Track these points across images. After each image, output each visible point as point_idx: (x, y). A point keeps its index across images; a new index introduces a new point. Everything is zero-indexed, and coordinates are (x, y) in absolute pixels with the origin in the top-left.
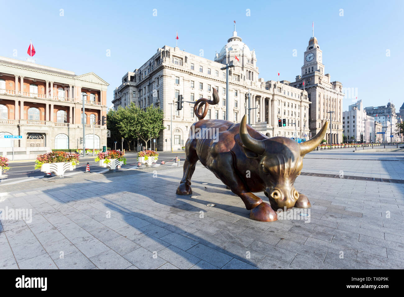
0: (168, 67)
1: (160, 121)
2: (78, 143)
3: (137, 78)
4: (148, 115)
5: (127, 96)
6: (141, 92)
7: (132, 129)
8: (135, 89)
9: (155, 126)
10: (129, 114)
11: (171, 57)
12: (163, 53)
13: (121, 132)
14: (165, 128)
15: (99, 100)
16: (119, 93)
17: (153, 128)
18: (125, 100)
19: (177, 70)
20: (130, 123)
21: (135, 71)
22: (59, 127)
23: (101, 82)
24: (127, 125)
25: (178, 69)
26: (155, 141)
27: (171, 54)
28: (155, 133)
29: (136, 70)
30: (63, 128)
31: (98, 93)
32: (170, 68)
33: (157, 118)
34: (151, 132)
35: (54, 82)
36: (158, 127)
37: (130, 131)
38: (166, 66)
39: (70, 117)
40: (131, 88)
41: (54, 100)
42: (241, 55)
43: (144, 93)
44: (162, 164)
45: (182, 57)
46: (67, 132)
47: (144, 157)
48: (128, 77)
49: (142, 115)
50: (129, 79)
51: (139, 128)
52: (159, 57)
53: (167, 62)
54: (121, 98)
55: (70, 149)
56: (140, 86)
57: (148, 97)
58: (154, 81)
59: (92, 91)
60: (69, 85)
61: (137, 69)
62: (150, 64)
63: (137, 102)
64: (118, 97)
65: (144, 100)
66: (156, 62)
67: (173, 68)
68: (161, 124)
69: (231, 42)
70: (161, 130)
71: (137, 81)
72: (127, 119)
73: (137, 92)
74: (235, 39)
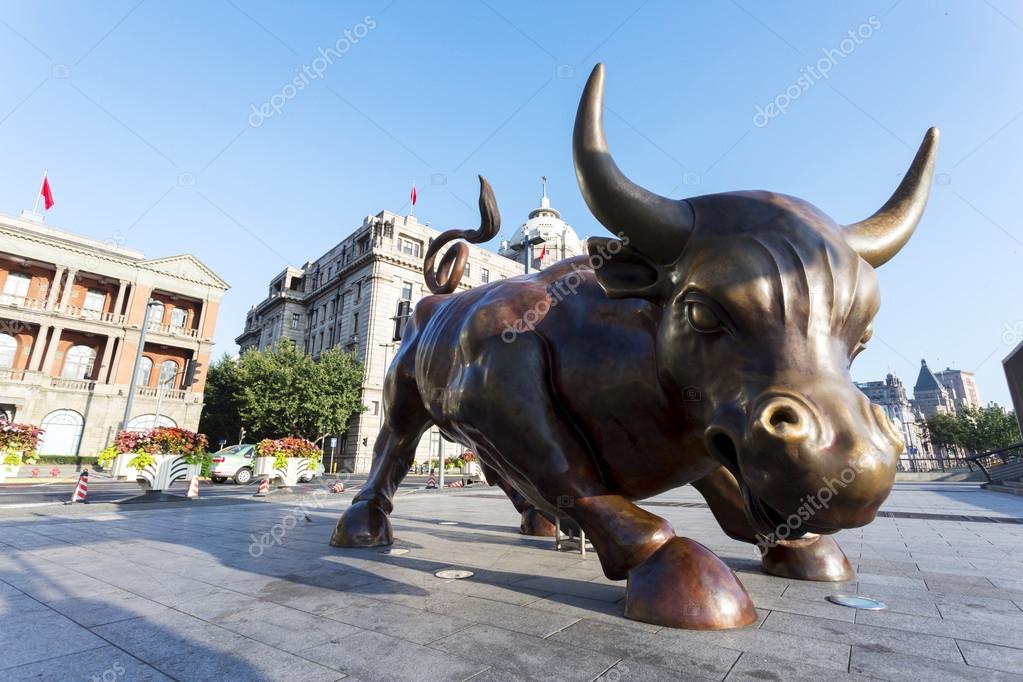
0: (387, 258)
1: (354, 387)
2: (108, 438)
3: (309, 283)
4: (322, 371)
5: (278, 325)
6: (315, 316)
7: (276, 407)
8: (299, 309)
9: (340, 402)
10: (273, 367)
11: (396, 236)
12: (376, 227)
13: (242, 414)
14: (367, 409)
15: (196, 325)
16: (257, 319)
17: (333, 406)
18: (270, 335)
19: (407, 267)
20: (273, 390)
21: (305, 267)
22: (64, 389)
23: (208, 280)
24: (264, 396)
25: (410, 266)
26: (334, 442)
27: (397, 230)
28: (335, 422)
29: (307, 263)
30: (73, 393)
31: (196, 305)
32: (391, 262)
33: (345, 381)
34: (327, 417)
35: (80, 271)
36: (347, 405)
37: (269, 411)
38: (381, 256)
39: (103, 363)
40: (288, 306)
41: (66, 316)
42: (559, 246)
43: (320, 319)
44: (335, 491)
45: (421, 238)
46: (85, 405)
47: (274, 459)
48: (285, 278)
49: (306, 372)
50: (288, 284)
51: (295, 405)
52: (368, 235)
53: (384, 247)
54: (260, 330)
55: (80, 455)
56: (314, 302)
57: (331, 329)
58: (349, 291)
59: (180, 300)
60: (119, 280)
61: (311, 262)
62: (344, 251)
63: (301, 341)
64: (253, 329)
65: (318, 336)
66: (357, 247)
67: (399, 262)
68: (355, 399)
69: (535, 219)
70: (354, 413)
71: (308, 290)
72: (265, 379)
73: (303, 317)
74: (545, 212)
